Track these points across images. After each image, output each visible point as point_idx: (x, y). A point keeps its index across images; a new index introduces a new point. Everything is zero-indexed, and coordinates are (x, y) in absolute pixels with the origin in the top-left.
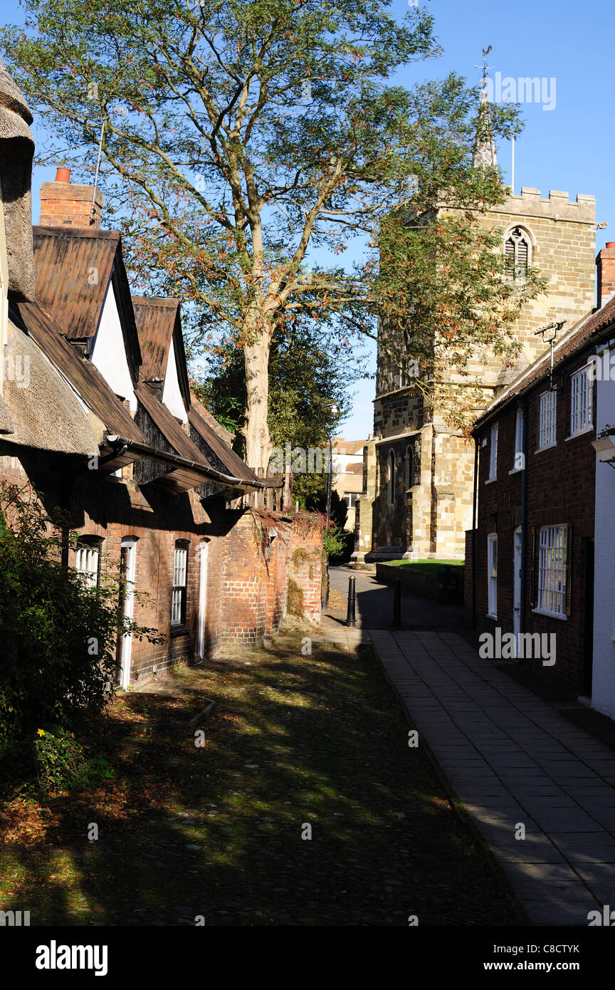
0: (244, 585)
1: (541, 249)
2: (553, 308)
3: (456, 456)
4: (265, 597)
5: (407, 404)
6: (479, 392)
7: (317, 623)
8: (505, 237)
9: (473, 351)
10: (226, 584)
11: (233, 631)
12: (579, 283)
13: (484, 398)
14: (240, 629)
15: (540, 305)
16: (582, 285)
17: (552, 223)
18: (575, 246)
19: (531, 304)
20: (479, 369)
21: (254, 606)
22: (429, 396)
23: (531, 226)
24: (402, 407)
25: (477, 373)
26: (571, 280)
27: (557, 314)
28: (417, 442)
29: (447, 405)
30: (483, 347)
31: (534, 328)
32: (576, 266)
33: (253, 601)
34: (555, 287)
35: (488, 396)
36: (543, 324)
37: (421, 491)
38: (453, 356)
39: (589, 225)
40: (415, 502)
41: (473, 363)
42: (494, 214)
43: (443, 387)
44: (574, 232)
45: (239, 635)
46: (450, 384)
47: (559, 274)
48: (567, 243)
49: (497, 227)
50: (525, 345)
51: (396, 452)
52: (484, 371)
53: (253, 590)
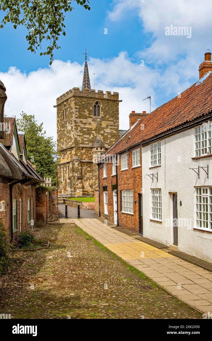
0: (41, 208)
1: (104, 108)
2: (108, 125)
4: (46, 212)
5: (67, 153)
6: (88, 149)
7: (57, 218)
8: (93, 105)
9: (85, 138)
10: (36, 209)
11: (38, 221)
12: (114, 118)
13: (89, 151)
14: (40, 221)
15: (104, 124)
16: (115, 118)
17: (107, 100)
18: (113, 107)
19: (101, 124)
20: (87, 143)
21: (44, 214)
22: (73, 151)
23: (101, 101)
24: (65, 154)
25: (87, 144)
26: (112, 117)
27: (109, 127)
28: (70, 164)
29: (79, 153)
30: (88, 136)
31: (102, 131)
32: (114, 113)
33: (43, 213)
34: (108, 119)
35: (90, 150)
36: (105, 130)
37: (72, 178)
38: (80, 139)
39: (117, 101)
40: (71, 181)
41: (86, 141)
42: (91, 98)
43: (77, 148)
44: (113, 103)
45: (40, 222)
46: (79, 147)
47: (109, 115)
48: (111, 106)
49: (91, 102)
50: (100, 135)
51: (64, 167)
52: (89, 143)
53: (44, 210)
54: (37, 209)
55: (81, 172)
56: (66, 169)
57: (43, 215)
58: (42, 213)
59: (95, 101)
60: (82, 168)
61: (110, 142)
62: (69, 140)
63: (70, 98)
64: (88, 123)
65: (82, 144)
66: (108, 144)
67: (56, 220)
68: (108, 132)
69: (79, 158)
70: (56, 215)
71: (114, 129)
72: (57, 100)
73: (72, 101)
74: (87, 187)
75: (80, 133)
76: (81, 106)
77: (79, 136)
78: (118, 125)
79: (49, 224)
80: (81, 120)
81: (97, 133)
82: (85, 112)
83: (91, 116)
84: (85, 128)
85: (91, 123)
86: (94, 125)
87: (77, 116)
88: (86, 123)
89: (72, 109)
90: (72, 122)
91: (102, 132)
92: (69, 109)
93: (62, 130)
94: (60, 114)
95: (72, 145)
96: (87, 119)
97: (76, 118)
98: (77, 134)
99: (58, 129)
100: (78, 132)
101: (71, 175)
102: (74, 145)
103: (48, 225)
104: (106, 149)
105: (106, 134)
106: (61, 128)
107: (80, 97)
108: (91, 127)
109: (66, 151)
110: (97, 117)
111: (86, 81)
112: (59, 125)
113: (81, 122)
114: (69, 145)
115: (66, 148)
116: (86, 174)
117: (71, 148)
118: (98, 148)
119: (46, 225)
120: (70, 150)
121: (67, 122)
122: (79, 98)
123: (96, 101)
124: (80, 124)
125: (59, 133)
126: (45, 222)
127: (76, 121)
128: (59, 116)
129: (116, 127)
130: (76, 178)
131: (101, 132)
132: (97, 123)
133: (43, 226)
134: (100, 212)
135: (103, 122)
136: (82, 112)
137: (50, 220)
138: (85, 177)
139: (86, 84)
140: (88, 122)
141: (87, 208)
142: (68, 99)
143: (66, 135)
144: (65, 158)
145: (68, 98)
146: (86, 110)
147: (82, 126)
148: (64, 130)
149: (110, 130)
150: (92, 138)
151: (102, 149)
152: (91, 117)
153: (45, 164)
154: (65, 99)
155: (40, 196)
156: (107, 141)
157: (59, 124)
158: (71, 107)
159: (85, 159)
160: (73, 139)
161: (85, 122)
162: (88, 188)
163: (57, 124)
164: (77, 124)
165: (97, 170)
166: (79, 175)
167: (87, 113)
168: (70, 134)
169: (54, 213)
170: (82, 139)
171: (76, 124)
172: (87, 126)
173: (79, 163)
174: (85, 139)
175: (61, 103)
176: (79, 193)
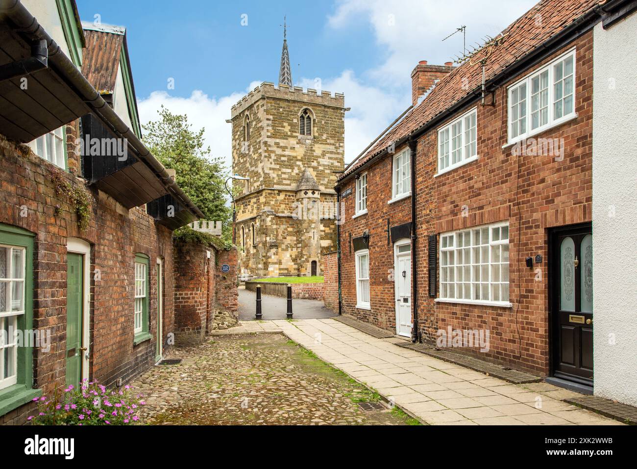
0: (191, 294)
1: (318, 121)
2: (325, 151)
3: (278, 226)
4: (206, 303)
5: (250, 202)
6: (288, 194)
7: (236, 318)
8: (299, 114)
9: (284, 173)
10: (176, 295)
11: (183, 330)
12: (336, 139)
13: (291, 197)
14: (189, 329)
15: (318, 149)
16: (338, 140)
17: (323, 107)
18: (334, 120)
19: (313, 149)
20: (288, 182)
21: (199, 309)
22: (263, 196)
23: (312, 109)
24: (247, 204)
25: (287, 185)
26: (333, 137)
27: (327, 154)
28: (257, 220)
29: (273, 200)
30: (290, 171)
31: (315, 161)
32: (335, 130)
33: (198, 306)
34: (326, 140)
35: (293, 196)
36: (319, 160)
37: (260, 245)
38: (275, 176)
39: (341, 109)
40: (258, 251)
41: (285, 179)
42: (294, 101)
43: (270, 192)
44: (334, 112)
45: (188, 333)
46: (274, 190)
47: (327, 134)
48: (330, 118)
49: (296, 109)
50: (311, 170)
51: (245, 227)
52: (291, 183)
53: (198, 297)
54: (178, 296)
55: (277, 235)
56: (249, 230)
57: (198, 311)
58: (194, 306)
59: (302, 107)
60: (279, 228)
61: (328, 182)
62: (255, 178)
63: (255, 103)
64: (289, 147)
65: (278, 184)
66: (324, 185)
67: (233, 325)
68: (326, 163)
69: (273, 210)
70: (233, 311)
71: (336, 159)
72: (233, 110)
73: (260, 107)
74: (287, 261)
75: (275, 164)
76: (277, 115)
77: (273, 169)
78: (344, 151)
79: (214, 336)
80: (278, 141)
81: (306, 165)
82: (284, 127)
83: (294, 134)
84: (284, 156)
85: (294, 148)
86: (300, 152)
87: (269, 134)
88: (286, 147)
89: (261, 122)
90: (259, 146)
91: (315, 164)
92: (254, 123)
93: (242, 161)
94: (238, 133)
95: (261, 187)
96: (287, 139)
97: (267, 137)
98: (270, 166)
99: (235, 160)
100: (271, 163)
101: (257, 240)
102: (264, 186)
103: (211, 339)
104: (321, 194)
105: (321, 168)
106: (240, 158)
107: (274, 99)
108: (294, 154)
109: (249, 198)
110: (305, 136)
111: (286, 74)
112: (237, 153)
113: (277, 144)
114: (254, 188)
115: (249, 193)
116: (285, 238)
117: (259, 192)
118: (307, 191)
119: (206, 338)
120: (256, 197)
121: (251, 146)
122: (273, 102)
123: (305, 107)
124: (274, 148)
125: (236, 168)
126: (203, 331)
127: (268, 143)
128: (237, 137)
129: (340, 156)
130: (268, 245)
131: (312, 163)
132: (306, 147)
133: (198, 344)
134: (340, 303)
135: (317, 146)
136: (279, 127)
137: (218, 325)
138: (283, 244)
139: (284, 79)
140: (289, 145)
141: (301, 296)
142: (252, 104)
143: (249, 171)
144: (247, 210)
145: (253, 102)
146: (285, 124)
147: (279, 151)
148: (245, 162)
149: (328, 160)
150: (297, 174)
151: (315, 193)
152: (296, 137)
153: (208, 211)
154: (247, 105)
155: (188, 258)
156: (324, 180)
157: (235, 151)
158: (258, 118)
159: (283, 212)
160: (263, 175)
161: (284, 145)
162: (289, 263)
163: (233, 152)
164: (270, 149)
165: (305, 230)
166: (273, 239)
167: (287, 129)
168: (256, 168)
169: (229, 308)
170: (278, 175)
171: (268, 149)
172: (287, 153)
173: (273, 219)
174: (283, 176)
175: (240, 114)
176: (273, 271)
